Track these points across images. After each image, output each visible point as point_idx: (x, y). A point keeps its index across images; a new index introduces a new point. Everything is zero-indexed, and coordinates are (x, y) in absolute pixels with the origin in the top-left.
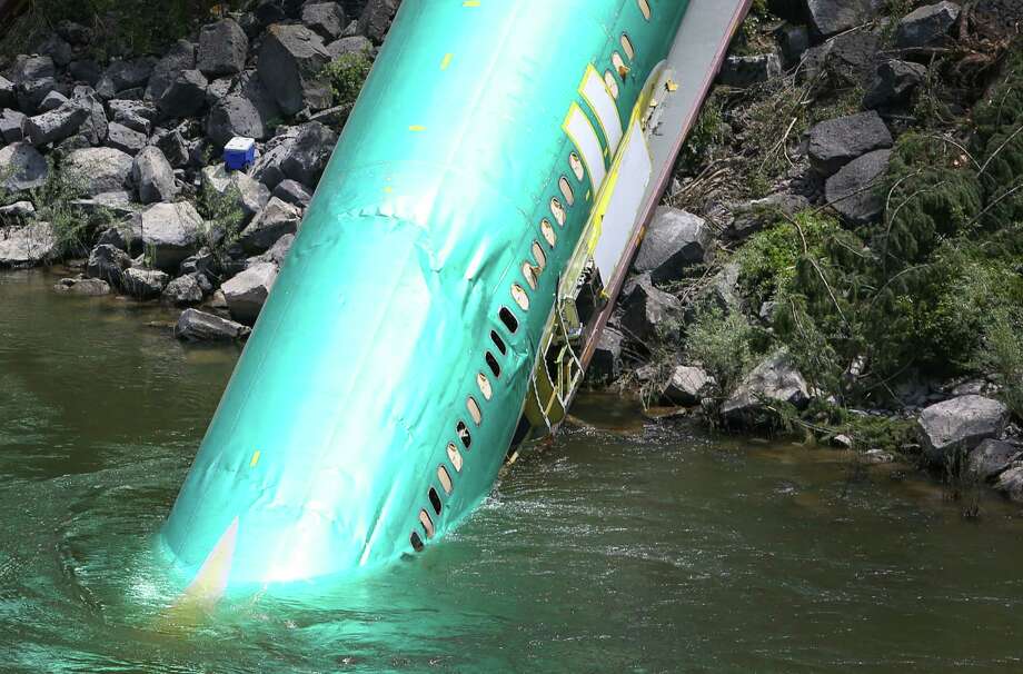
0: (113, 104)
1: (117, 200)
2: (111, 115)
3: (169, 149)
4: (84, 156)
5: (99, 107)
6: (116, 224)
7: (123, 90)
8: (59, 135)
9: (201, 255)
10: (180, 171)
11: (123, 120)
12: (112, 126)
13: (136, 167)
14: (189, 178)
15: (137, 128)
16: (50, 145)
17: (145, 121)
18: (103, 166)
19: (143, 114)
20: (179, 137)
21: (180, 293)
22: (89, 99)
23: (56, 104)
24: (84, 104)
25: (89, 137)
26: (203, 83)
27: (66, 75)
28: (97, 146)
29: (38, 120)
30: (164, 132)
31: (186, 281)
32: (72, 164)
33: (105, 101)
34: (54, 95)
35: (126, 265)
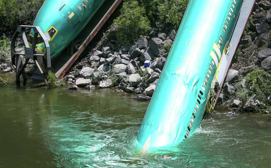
0: (122, 55)
1: (124, 74)
2: (122, 57)
3: (133, 63)
4: (117, 66)
5: (119, 56)
6: (124, 79)
7: (124, 53)
8: (112, 62)
9: (141, 84)
10: (136, 68)
11: (124, 58)
12: (122, 60)
13: (127, 67)
14: (138, 69)
15: (127, 60)
16: (110, 64)
17: (128, 58)
18: (121, 68)
19: (128, 57)
20: (135, 61)
21: (137, 91)
22: (117, 54)
23: (111, 56)
24: (116, 56)
25: (118, 62)
26: (139, 50)
27: (112, 50)
28: (119, 64)
29: (107, 59)
30: (132, 60)
31: (138, 89)
32: (114, 67)
33: (120, 55)
34: (110, 54)
35: (126, 87)
